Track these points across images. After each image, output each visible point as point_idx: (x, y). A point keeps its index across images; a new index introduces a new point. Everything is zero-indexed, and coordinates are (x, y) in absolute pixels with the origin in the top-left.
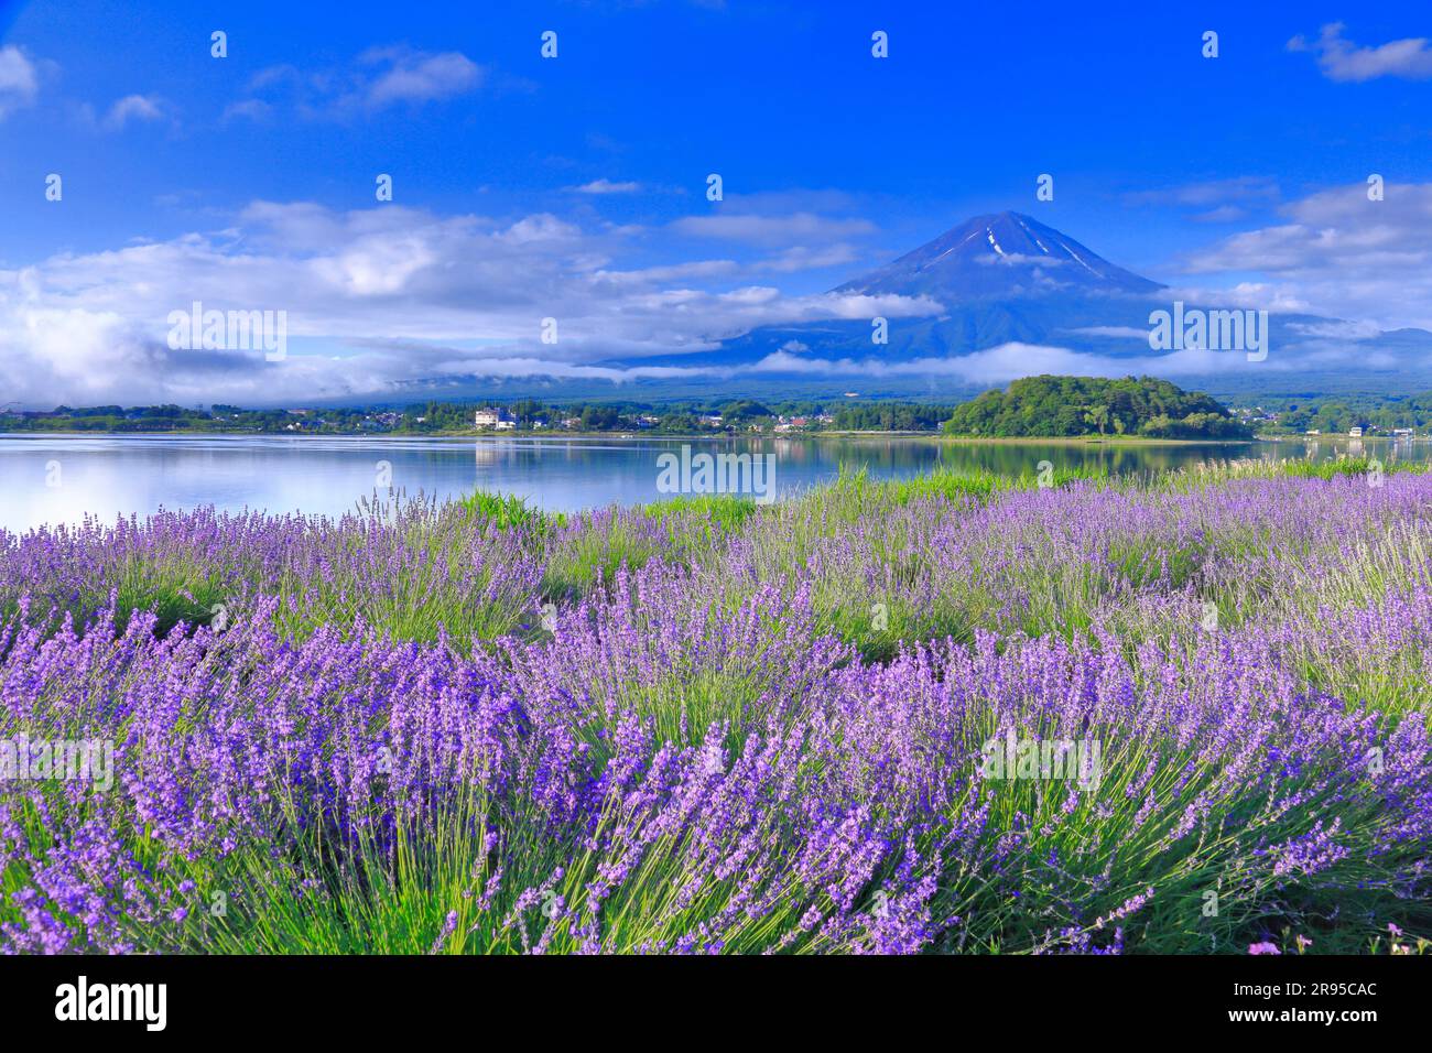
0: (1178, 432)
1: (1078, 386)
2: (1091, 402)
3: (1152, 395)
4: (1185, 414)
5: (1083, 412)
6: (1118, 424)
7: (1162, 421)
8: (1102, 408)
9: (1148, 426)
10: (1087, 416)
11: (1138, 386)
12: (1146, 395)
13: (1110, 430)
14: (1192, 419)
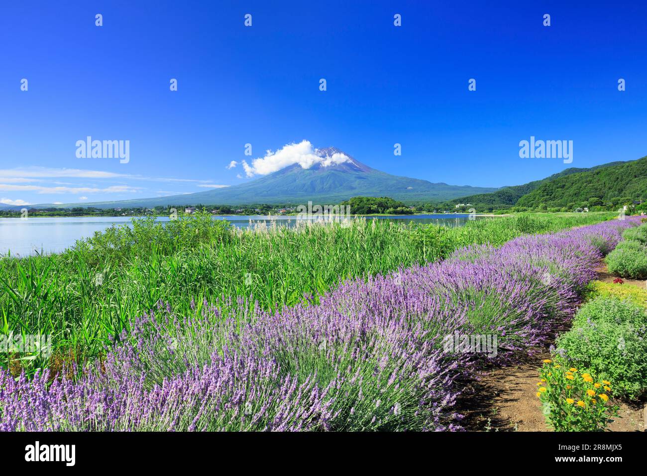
0: (395, 213)
1: (368, 200)
2: (372, 204)
3: (388, 202)
4: (397, 207)
5: (371, 207)
6: (380, 210)
7: (391, 209)
8: (376, 206)
9: (388, 211)
10: (372, 208)
11: (384, 200)
12: (386, 202)
13: (378, 212)
14: (399, 209)
